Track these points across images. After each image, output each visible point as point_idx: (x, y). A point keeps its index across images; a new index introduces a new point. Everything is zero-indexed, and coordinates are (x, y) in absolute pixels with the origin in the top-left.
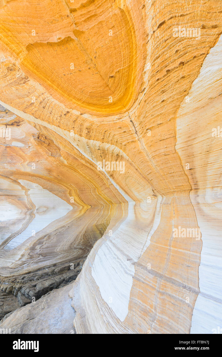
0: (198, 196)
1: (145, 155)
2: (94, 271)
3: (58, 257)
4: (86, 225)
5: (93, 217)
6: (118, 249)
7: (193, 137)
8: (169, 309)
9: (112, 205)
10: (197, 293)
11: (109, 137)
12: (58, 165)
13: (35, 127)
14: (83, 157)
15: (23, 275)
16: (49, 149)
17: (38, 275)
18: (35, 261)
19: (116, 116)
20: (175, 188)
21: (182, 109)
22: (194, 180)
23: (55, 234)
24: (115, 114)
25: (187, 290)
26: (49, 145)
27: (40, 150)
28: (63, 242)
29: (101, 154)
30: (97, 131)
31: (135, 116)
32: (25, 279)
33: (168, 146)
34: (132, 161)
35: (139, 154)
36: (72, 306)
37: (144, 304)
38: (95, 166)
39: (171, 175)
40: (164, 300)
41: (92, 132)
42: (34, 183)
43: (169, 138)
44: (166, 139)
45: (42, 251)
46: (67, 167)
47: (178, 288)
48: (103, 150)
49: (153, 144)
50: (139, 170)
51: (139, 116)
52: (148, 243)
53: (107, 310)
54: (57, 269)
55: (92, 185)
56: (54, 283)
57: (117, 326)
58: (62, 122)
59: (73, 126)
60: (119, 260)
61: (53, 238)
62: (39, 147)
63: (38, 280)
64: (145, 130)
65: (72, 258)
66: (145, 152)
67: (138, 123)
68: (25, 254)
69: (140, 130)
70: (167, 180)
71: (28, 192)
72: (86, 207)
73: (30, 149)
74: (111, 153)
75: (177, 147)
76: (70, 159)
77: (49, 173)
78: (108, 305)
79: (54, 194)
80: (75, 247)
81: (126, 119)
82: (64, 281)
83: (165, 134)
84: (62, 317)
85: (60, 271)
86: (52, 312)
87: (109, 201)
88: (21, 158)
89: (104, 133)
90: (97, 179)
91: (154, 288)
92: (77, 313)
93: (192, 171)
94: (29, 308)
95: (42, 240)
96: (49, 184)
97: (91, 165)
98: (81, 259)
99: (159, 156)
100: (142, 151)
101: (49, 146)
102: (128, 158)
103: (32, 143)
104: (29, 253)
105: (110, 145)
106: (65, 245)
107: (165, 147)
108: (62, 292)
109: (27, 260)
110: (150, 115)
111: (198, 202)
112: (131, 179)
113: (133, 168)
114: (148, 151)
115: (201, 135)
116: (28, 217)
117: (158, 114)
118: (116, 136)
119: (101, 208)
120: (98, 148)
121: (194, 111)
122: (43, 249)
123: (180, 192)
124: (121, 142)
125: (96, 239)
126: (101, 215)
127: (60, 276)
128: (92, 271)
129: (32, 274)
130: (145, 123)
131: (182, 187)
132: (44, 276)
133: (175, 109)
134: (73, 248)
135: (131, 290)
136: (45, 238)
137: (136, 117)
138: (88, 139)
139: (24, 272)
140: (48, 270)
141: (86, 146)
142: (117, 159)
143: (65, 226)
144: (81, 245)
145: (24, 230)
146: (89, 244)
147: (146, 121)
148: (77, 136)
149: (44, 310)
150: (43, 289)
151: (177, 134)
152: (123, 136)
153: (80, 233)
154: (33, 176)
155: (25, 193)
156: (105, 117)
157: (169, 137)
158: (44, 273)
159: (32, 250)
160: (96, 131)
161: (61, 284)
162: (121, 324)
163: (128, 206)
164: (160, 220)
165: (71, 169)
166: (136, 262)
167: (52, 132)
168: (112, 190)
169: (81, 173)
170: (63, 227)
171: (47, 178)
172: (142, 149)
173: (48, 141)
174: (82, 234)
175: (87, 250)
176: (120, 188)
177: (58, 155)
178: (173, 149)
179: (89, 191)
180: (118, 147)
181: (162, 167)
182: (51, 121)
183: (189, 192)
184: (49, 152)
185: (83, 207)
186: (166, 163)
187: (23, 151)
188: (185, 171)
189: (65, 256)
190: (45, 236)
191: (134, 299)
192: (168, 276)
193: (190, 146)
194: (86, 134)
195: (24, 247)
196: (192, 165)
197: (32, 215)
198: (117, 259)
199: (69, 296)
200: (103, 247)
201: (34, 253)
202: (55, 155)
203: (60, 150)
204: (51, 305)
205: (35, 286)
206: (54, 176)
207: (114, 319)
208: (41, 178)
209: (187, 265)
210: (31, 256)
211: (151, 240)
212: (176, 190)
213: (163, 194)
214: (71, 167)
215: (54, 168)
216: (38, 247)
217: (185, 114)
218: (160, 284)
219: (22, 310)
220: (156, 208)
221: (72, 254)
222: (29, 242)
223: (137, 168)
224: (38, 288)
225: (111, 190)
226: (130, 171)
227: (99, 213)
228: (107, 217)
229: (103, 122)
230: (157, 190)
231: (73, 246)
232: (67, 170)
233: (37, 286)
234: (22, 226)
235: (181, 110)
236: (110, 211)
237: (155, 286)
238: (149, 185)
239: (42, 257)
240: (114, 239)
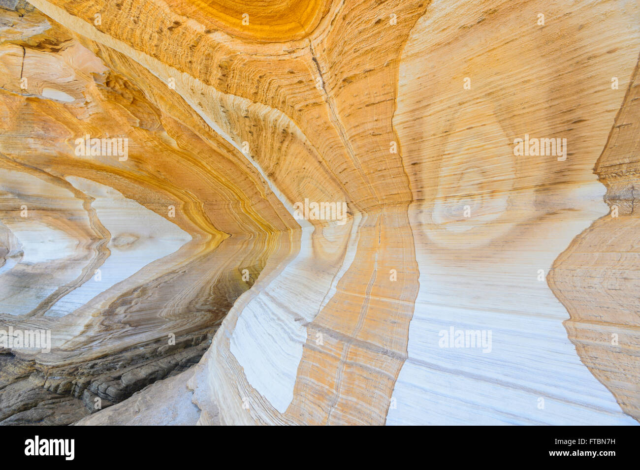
0: (421, 212)
1: (338, 133)
2: (235, 343)
3: (164, 327)
4: (220, 269)
5: (234, 255)
6: (280, 305)
7: (424, 103)
8: (358, 386)
9: (271, 234)
10: (403, 360)
11: (267, 90)
12: (158, 149)
13: (98, 54)
14: (212, 133)
15: (91, 360)
16: (134, 112)
17: (123, 360)
18: (117, 334)
19: (283, 45)
20: (386, 198)
21: (412, 44)
22: (419, 184)
23: (156, 285)
24: (283, 41)
25: (389, 356)
26: (134, 102)
27: (115, 113)
28: (173, 300)
29: (250, 128)
30: (243, 74)
31: (323, 49)
32: (97, 368)
33: (380, 117)
34: (313, 146)
35: (326, 130)
36: (193, 403)
37: (320, 384)
38: (238, 155)
39: (380, 174)
40: (351, 373)
41: (233, 77)
42: (103, 184)
43: (384, 101)
44: (378, 103)
45: (131, 316)
46: (176, 153)
47: (376, 354)
48: (255, 120)
49: (353, 112)
50: (325, 163)
51: (331, 50)
52: (333, 291)
53: (256, 400)
54: (162, 347)
55: (232, 194)
56: (158, 371)
57: (274, 420)
58: (163, 46)
59: (189, 59)
60: (281, 323)
61: (152, 294)
62: (110, 106)
63: (125, 367)
64: (341, 81)
65: (192, 328)
66: (338, 128)
67: (329, 65)
68: (94, 324)
69: (331, 80)
70: (374, 184)
71: (91, 203)
72: (219, 236)
73: (88, 108)
74: (272, 127)
75: (396, 120)
76: (184, 136)
77: (136, 165)
78: (258, 392)
79: (150, 209)
80: (198, 308)
81: (304, 55)
82: (177, 367)
83: (376, 93)
84: (174, 420)
85: (167, 350)
86: (154, 416)
87: (265, 226)
88: (69, 127)
89: (258, 80)
90: (243, 182)
91: (336, 359)
92: (203, 412)
93: (417, 167)
94: (110, 412)
95: (129, 297)
96: (138, 188)
97: (229, 151)
98: (210, 328)
99: (362, 136)
100: (333, 125)
101: (134, 106)
102: (304, 138)
103: (93, 95)
104: (101, 321)
105: (269, 108)
106: (178, 304)
107: (375, 118)
108: (174, 382)
109: (99, 334)
110: (351, 49)
111: (419, 222)
112: (309, 183)
113: (314, 159)
114: (344, 126)
115: (438, 100)
116: (94, 254)
117: (366, 49)
118: (282, 90)
119: (250, 238)
120: (244, 114)
121: (432, 51)
122: (131, 313)
123: (392, 205)
124: (293, 102)
125: (238, 293)
126: (250, 251)
127: (169, 359)
128: (232, 345)
129: (111, 358)
130: (342, 65)
131: (397, 196)
132: (136, 361)
133: (399, 41)
134: (195, 310)
135: (299, 365)
136: (136, 293)
137: (324, 51)
138: (222, 91)
139: (94, 356)
140: (144, 350)
141: (219, 108)
142: (284, 140)
143: (177, 271)
144: (210, 304)
145: (88, 280)
146: (226, 302)
147: (344, 62)
148: (198, 83)
149: (140, 413)
150: (135, 382)
151: (399, 95)
152: (297, 91)
153: (208, 283)
154: (100, 169)
155: (85, 205)
156: (260, 45)
157: (382, 98)
158: (137, 355)
159: (109, 315)
160: (240, 75)
161: (172, 372)
162: (280, 417)
163: (300, 235)
164: (355, 254)
165: (186, 158)
166: (310, 323)
167: (141, 71)
168: (272, 205)
169: (209, 168)
170: (173, 272)
171: (132, 176)
172: (332, 122)
173: (131, 92)
174: (211, 284)
175: (221, 313)
176: (288, 201)
177: (156, 126)
178: (389, 123)
179: (226, 206)
180: (286, 114)
181: (367, 159)
182: (138, 40)
183: (408, 206)
184: (136, 118)
185: (214, 236)
186: (375, 150)
187: (72, 113)
188: (405, 167)
189: (178, 324)
190: (135, 290)
191: (304, 379)
192: (362, 339)
193: (418, 120)
194: (220, 79)
195: (89, 311)
196: (417, 156)
197: (103, 251)
198: (277, 321)
199: (187, 387)
200: (253, 304)
201: (112, 321)
202: (149, 126)
203: (160, 116)
204: (153, 405)
205: (119, 378)
206: (149, 173)
207: (268, 411)
208: (118, 174)
209: (393, 320)
210: (106, 326)
211: (337, 287)
212: (386, 201)
213: (364, 209)
214: (185, 155)
215: (147, 156)
216: (121, 310)
217: (416, 55)
218: (348, 351)
219: (94, 418)
220: (350, 234)
221: (192, 321)
222: (100, 301)
223: (321, 160)
224: (124, 382)
225: (270, 205)
226: (307, 165)
227: (245, 248)
228: (260, 255)
229: (256, 55)
230: (355, 203)
231: (194, 306)
232: (178, 162)
233: (123, 378)
234: (83, 273)
235: (410, 45)
236: (266, 244)
237: (340, 355)
238: (341, 193)
239: (130, 328)
240: (273, 291)
